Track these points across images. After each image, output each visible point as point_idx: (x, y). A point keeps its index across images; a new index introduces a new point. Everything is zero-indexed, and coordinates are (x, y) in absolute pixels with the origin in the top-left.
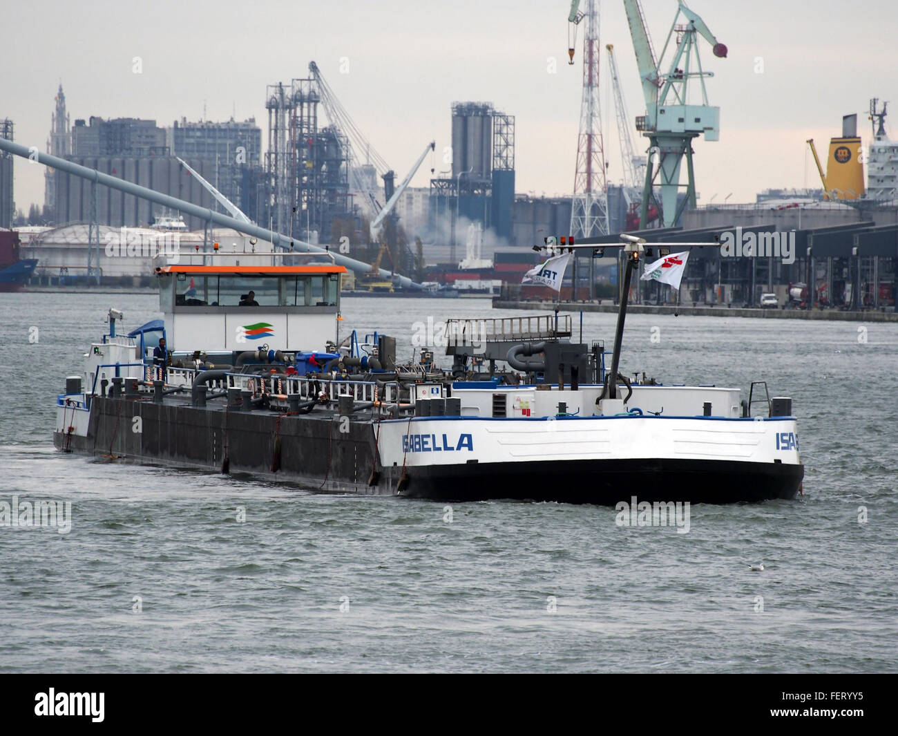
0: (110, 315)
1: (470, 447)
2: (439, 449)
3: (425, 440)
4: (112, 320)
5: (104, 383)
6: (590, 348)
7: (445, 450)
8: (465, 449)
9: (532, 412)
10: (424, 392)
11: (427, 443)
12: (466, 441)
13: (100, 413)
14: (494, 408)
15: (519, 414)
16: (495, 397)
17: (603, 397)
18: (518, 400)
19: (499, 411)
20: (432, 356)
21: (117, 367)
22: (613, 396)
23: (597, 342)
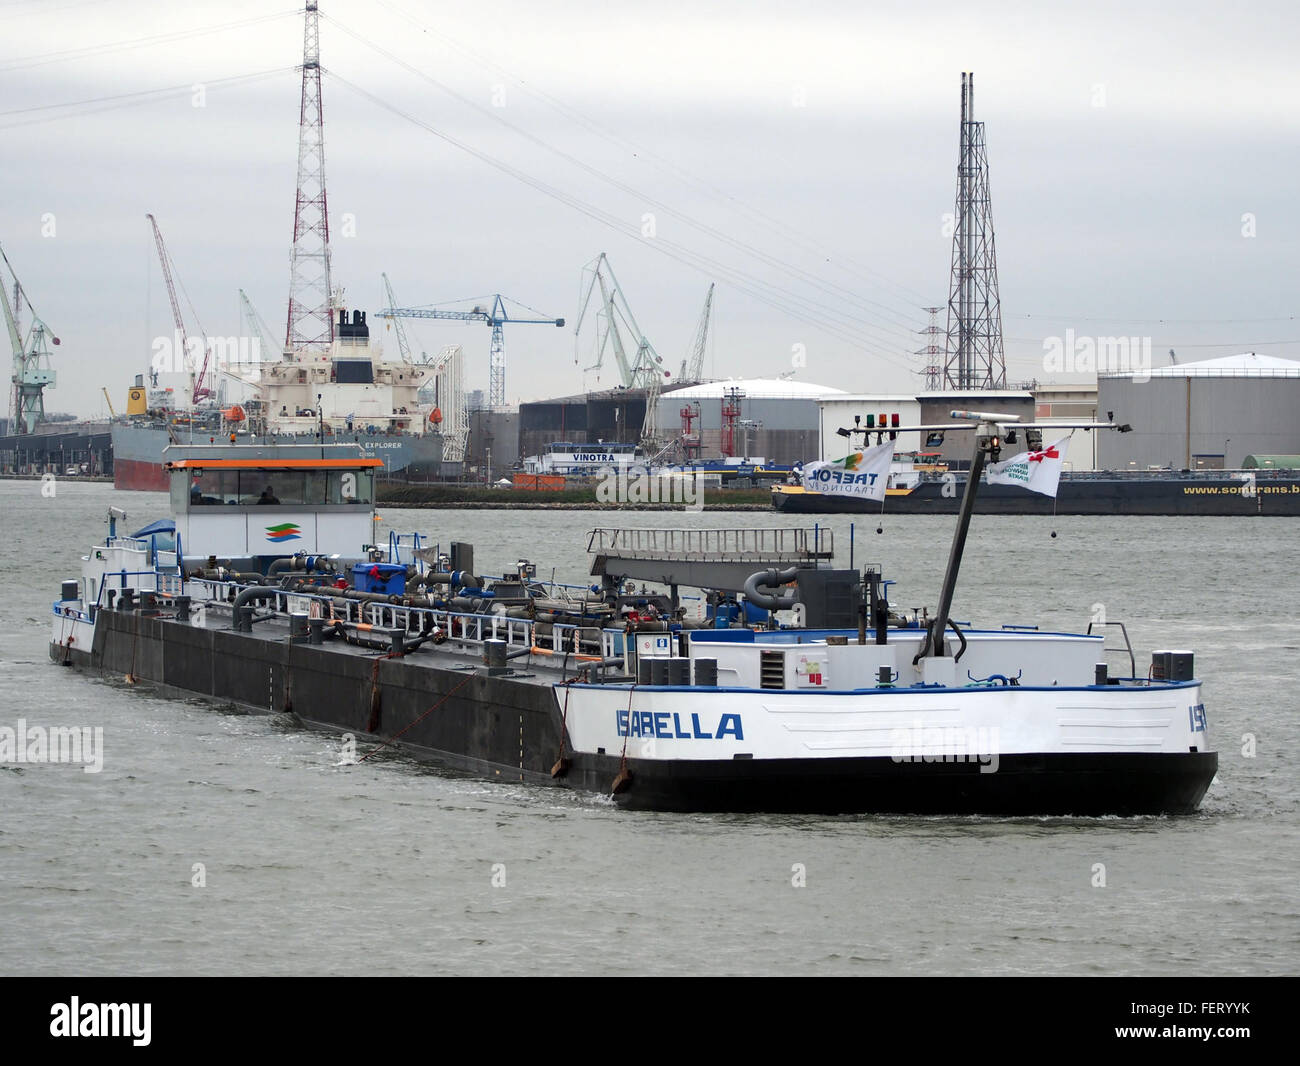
0: (110, 514)
1: (738, 733)
2: (687, 736)
3: (661, 720)
4: (113, 520)
5: (112, 593)
6: (862, 575)
7: (696, 737)
8: (729, 738)
9: (823, 678)
10: (647, 646)
11: (664, 725)
12: (731, 725)
13: (108, 629)
14: (764, 672)
15: (805, 682)
16: (764, 656)
17: (924, 654)
18: (804, 660)
19: (772, 677)
20: (534, 570)
21: (124, 575)
22: (940, 652)
23: (871, 567)
